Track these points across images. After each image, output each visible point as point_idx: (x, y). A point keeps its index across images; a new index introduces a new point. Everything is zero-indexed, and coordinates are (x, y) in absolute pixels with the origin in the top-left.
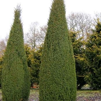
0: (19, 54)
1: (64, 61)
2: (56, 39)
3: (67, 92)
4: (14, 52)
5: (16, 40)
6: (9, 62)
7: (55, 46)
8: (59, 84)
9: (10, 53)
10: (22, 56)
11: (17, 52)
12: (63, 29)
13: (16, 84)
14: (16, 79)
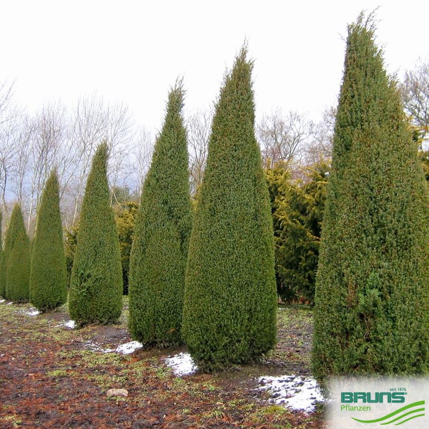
0: (170, 212)
1: (234, 242)
2: (219, 186)
3: (238, 317)
4: (158, 205)
5: (164, 176)
6: (143, 233)
7: (215, 203)
8: (219, 297)
9: (147, 210)
10: (179, 218)
11: (166, 208)
12: (238, 160)
13: (159, 290)
14: (159, 277)
